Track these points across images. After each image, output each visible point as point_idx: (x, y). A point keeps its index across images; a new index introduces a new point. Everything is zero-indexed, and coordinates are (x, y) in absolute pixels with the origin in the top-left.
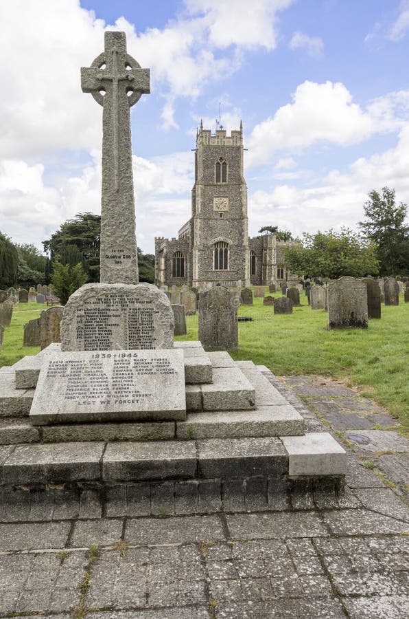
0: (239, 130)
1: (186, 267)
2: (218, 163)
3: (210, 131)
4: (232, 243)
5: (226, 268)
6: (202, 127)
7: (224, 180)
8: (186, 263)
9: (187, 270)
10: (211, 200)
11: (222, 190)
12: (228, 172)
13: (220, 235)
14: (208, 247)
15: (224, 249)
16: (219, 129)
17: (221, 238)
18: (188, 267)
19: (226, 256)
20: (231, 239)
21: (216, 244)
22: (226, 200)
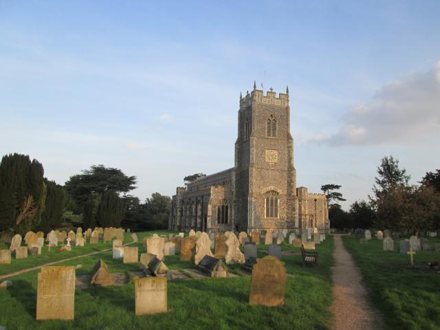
0: (286, 93)
1: (231, 214)
2: (269, 119)
3: (262, 91)
4: (281, 193)
5: (276, 216)
6: (255, 87)
7: (274, 135)
8: (231, 210)
9: (231, 217)
10: (263, 152)
11: (272, 143)
12: (277, 129)
13: (271, 184)
14: (260, 195)
15: (274, 198)
16: (270, 91)
17: (272, 188)
18: (233, 214)
19: (276, 205)
20: (280, 188)
21: (268, 192)
22: (275, 152)
